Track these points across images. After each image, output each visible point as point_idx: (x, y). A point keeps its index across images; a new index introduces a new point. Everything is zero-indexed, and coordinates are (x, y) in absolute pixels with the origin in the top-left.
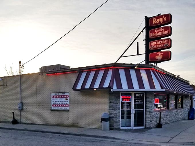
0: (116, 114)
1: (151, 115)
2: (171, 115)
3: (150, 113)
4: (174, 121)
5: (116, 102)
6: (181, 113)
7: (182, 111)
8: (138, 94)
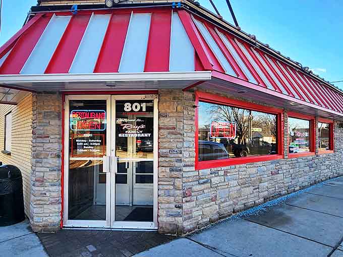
0: (42, 174)
1: (178, 183)
2: (291, 171)
3: (175, 174)
4: (304, 184)
5: (42, 132)
6: (327, 163)
7: (331, 158)
8: (132, 102)
